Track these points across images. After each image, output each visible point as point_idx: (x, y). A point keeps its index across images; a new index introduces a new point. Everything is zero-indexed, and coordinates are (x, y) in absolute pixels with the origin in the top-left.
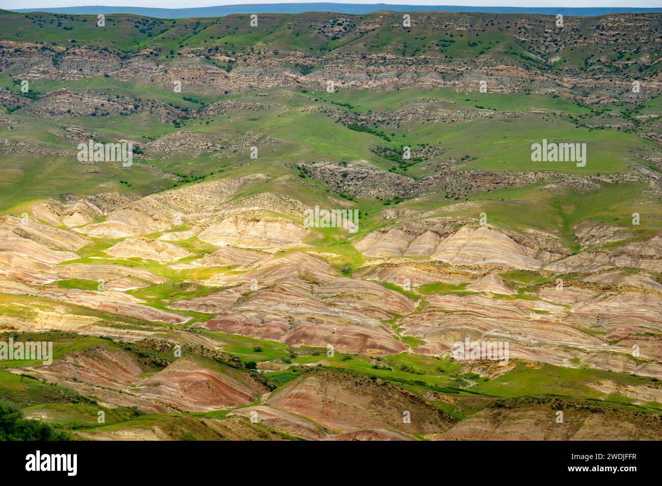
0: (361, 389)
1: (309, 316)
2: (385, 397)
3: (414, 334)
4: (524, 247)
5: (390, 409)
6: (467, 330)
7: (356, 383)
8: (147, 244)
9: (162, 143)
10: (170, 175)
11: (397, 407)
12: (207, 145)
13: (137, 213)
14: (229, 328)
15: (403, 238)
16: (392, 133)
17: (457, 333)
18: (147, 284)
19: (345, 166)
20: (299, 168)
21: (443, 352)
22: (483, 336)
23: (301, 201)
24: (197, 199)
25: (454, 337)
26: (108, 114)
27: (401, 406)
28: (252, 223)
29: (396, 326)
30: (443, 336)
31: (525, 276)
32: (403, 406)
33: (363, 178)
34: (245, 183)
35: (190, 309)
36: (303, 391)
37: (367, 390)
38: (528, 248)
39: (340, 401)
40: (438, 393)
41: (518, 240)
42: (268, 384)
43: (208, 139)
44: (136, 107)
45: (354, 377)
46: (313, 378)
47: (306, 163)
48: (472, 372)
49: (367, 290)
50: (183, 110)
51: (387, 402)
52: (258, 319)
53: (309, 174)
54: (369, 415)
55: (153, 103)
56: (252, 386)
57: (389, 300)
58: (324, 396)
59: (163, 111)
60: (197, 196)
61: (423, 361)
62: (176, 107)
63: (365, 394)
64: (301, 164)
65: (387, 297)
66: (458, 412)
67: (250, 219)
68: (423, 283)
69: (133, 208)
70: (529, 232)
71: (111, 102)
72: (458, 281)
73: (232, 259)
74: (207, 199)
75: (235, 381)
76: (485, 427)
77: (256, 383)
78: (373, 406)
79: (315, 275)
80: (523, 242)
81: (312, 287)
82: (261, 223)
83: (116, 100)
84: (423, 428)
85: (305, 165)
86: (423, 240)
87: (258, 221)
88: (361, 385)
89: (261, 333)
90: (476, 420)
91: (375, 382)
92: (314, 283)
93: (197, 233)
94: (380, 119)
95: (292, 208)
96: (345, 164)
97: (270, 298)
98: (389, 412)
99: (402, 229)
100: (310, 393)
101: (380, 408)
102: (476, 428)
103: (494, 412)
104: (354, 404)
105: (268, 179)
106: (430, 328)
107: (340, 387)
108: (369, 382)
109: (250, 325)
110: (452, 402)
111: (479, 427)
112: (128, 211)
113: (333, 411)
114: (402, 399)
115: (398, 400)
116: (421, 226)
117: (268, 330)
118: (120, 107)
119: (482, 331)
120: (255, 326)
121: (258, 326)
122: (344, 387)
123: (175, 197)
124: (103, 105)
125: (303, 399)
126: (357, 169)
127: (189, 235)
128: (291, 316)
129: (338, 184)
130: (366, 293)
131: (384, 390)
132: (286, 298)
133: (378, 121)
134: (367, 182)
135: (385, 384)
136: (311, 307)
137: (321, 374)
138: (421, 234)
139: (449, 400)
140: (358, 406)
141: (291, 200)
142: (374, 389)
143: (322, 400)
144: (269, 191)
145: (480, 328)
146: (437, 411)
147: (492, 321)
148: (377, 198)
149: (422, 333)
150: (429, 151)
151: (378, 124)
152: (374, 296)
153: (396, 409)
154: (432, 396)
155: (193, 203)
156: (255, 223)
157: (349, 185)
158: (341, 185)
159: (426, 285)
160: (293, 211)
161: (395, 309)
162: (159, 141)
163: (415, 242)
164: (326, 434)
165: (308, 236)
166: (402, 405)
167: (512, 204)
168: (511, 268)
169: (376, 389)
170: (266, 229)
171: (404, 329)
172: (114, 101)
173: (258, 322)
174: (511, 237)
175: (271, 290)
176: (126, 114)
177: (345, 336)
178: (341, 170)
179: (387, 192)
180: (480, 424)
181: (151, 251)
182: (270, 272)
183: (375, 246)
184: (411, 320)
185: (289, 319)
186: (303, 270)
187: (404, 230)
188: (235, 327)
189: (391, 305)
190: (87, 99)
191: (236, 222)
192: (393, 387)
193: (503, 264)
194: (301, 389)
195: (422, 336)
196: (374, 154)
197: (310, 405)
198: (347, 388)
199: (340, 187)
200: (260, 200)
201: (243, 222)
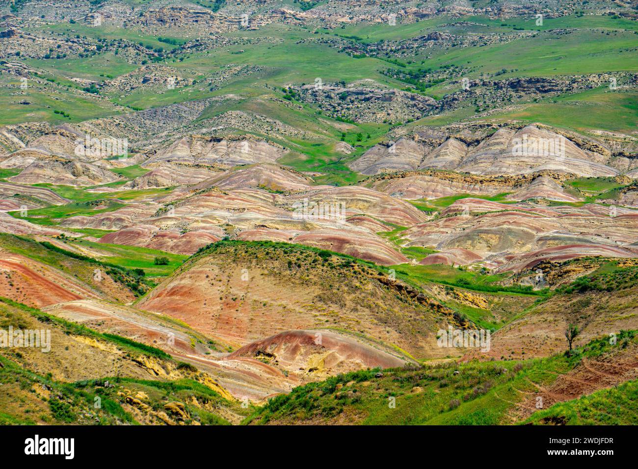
0: (298, 275)
1: (258, 223)
2: (346, 289)
3: (423, 243)
4: (590, 153)
5: (355, 310)
6: (510, 231)
7: (290, 263)
8: (61, 166)
9: (123, 81)
10: (123, 108)
11: (369, 307)
12: (177, 79)
13: (63, 138)
14: (131, 242)
15: (415, 150)
16: (408, 61)
17: (493, 236)
18: (42, 205)
19: (344, 87)
20: (284, 91)
21: (470, 262)
22: (536, 238)
23: (282, 121)
24: (148, 125)
25: (487, 241)
26: (65, 56)
27: (377, 306)
28: (211, 144)
29: (396, 238)
30: (469, 242)
31: (594, 184)
32: (382, 305)
33: (367, 99)
34: (211, 106)
35: (87, 227)
36: (186, 282)
37: (311, 277)
38: (595, 153)
39: (255, 298)
40: (455, 288)
41: (581, 143)
42: (140, 288)
43: (179, 73)
44: (99, 48)
45: (285, 253)
46: (208, 259)
47: (294, 85)
48: (519, 283)
49: (353, 196)
50: (155, 51)
51: (349, 298)
52: (177, 229)
53: (297, 97)
54: (313, 321)
55: (119, 43)
56: (107, 290)
57: (386, 208)
58: (223, 289)
59: (132, 51)
60: (147, 122)
61: (434, 272)
62: (148, 47)
63: (305, 283)
64: (288, 87)
65: (384, 203)
66: (495, 323)
67: (209, 139)
68: (441, 196)
69: (58, 133)
70: (595, 134)
71: (70, 43)
72: (494, 191)
73: (173, 180)
74: (161, 125)
75: (73, 279)
76: (555, 331)
77: (116, 285)
78: (319, 304)
79: (281, 184)
80: (588, 146)
81: (274, 197)
82: (224, 142)
83: (76, 40)
84: (422, 347)
85: (292, 87)
86: (443, 151)
87: (219, 140)
88: (299, 266)
89: (179, 246)
90: (535, 319)
91: (326, 260)
92: (278, 192)
93: (140, 162)
94: (393, 48)
95: (269, 128)
96: (344, 84)
97: (203, 203)
98: (353, 316)
99: (413, 139)
100: (197, 284)
101: (334, 308)
102: (534, 334)
103: (574, 301)
104: (284, 303)
105: (241, 100)
106: (449, 235)
107: (258, 272)
108: (314, 261)
109: (163, 236)
110: (483, 305)
111: (541, 333)
112: (52, 136)
113: (240, 315)
114: (381, 292)
115: (373, 295)
116: (440, 134)
117: (190, 242)
118: (80, 48)
119: (534, 233)
120: (170, 238)
121: (175, 238)
122: (266, 272)
123: (118, 122)
124: (59, 47)
125: (182, 295)
126: (360, 88)
127: (128, 163)
128: (230, 223)
129: (334, 107)
130: (351, 200)
131: (345, 276)
132: (228, 204)
133: (391, 51)
134: (371, 105)
135: (347, 265)
136: (263, 213)
137: (224, 251)
138: (440, 144)
139: (476, 301)
140: (290, 306)
141: (268, 120)
142: (324, 274)
143: (219, 296)
144: (239, 110)
145: (531, 228)
146: (452, 317)
147: (550, 221)
148: (385, 122)
149: (435, 241)
150: (454, 71)
151: (391, 54)
152: (365, 204)
153: (367, 311)
154: (444, 293)
155: (142, 130)
156: (215, 143)
157: (347, 109)
158: (339, 108)
159: (445, 198)
160: (271, 132)
161: (396, 220)
162: (119, 78)
163: (433, 155)
164: (210, 351)
165: (285, 157)
166: (380, 303)
167: (568, 106)
168: (572, 175)
169: (329, 274)
170: (230, 150)
171: (406, 240)
172: (73, 42)
173: (178, 233)
174: (570, 139)
175: (207, 193)
176: (87, 56)
177: (308, 242)
178: (339, 91)
179: (398, 114)
180: (544, 325)
181: (67, 175)
182: (217, 184)
183: (377, 163)
184: (420, 229)
185: (225, 227)
186: (264, 177)
187: (416, 139)
188: (140, 239)
189: (389, 214)
190: (41, 40)
191: (190, 143)
192: (363, 270)
193: (559, 170)
194: (181, 279)
195: (435, 245)
196: (382, 76)
197: (197, 306)
198: (272, 273)
199: (338, 111)
200: (225, 119)
201: (199, 143)
